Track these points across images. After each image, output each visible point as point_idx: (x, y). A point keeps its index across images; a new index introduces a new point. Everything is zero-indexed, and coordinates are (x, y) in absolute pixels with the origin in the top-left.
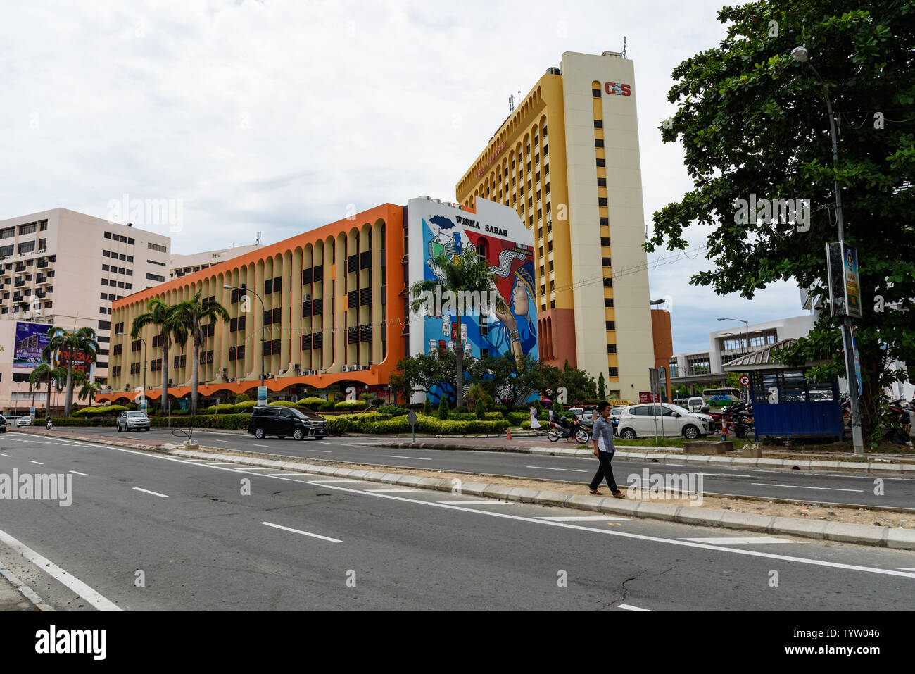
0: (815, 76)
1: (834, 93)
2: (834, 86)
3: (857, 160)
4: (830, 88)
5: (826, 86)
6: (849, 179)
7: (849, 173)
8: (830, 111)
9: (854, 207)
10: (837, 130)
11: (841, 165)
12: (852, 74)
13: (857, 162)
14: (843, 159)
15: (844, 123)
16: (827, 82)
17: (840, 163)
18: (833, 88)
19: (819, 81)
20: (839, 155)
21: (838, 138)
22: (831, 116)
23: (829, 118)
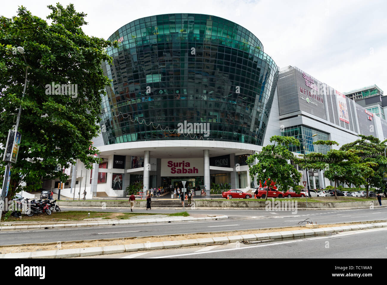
0: (24, 61)
1: (29, 71)
2: (31, 68)
3: (31, 100)
4: (29, 69)
5: (28, 67)
6: (27, 106)
7: (27, 104)
8: (26, 77)
9: (25, 117)
10: (27, 86)
11: (25, 100)
12: (38, 67)
13: (31, 101)
14: (26, 98)
15: (30, 84)
16: (28, 66)
17: (25, 99)
18: (30, 69)
19: (25, 64)
20: (25, 95)
21: (26, 88)
22: (26, 79)
23: (25, 80)
